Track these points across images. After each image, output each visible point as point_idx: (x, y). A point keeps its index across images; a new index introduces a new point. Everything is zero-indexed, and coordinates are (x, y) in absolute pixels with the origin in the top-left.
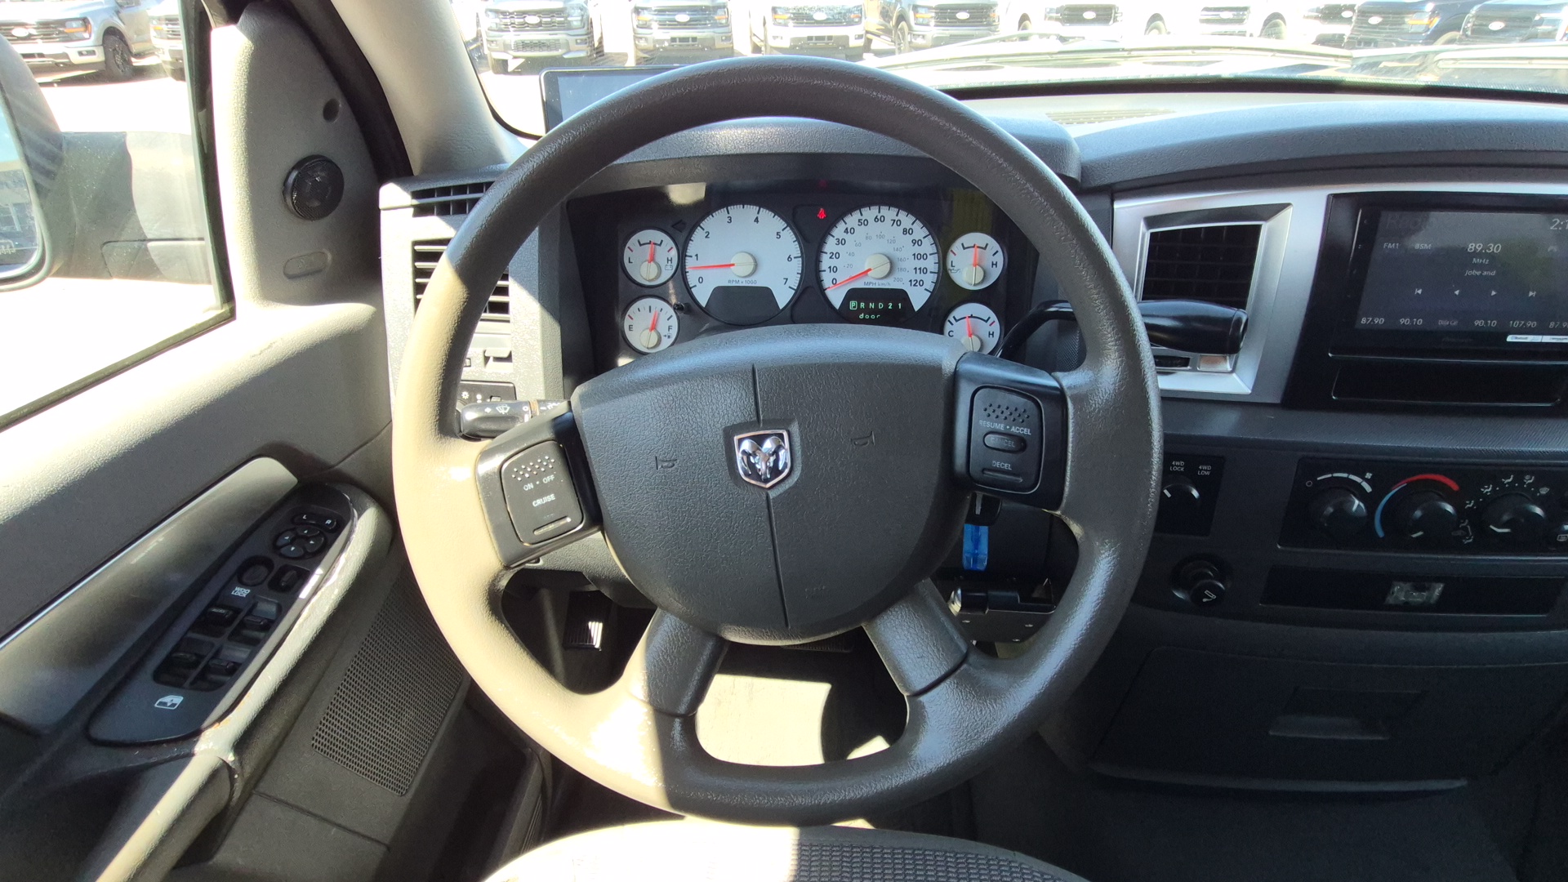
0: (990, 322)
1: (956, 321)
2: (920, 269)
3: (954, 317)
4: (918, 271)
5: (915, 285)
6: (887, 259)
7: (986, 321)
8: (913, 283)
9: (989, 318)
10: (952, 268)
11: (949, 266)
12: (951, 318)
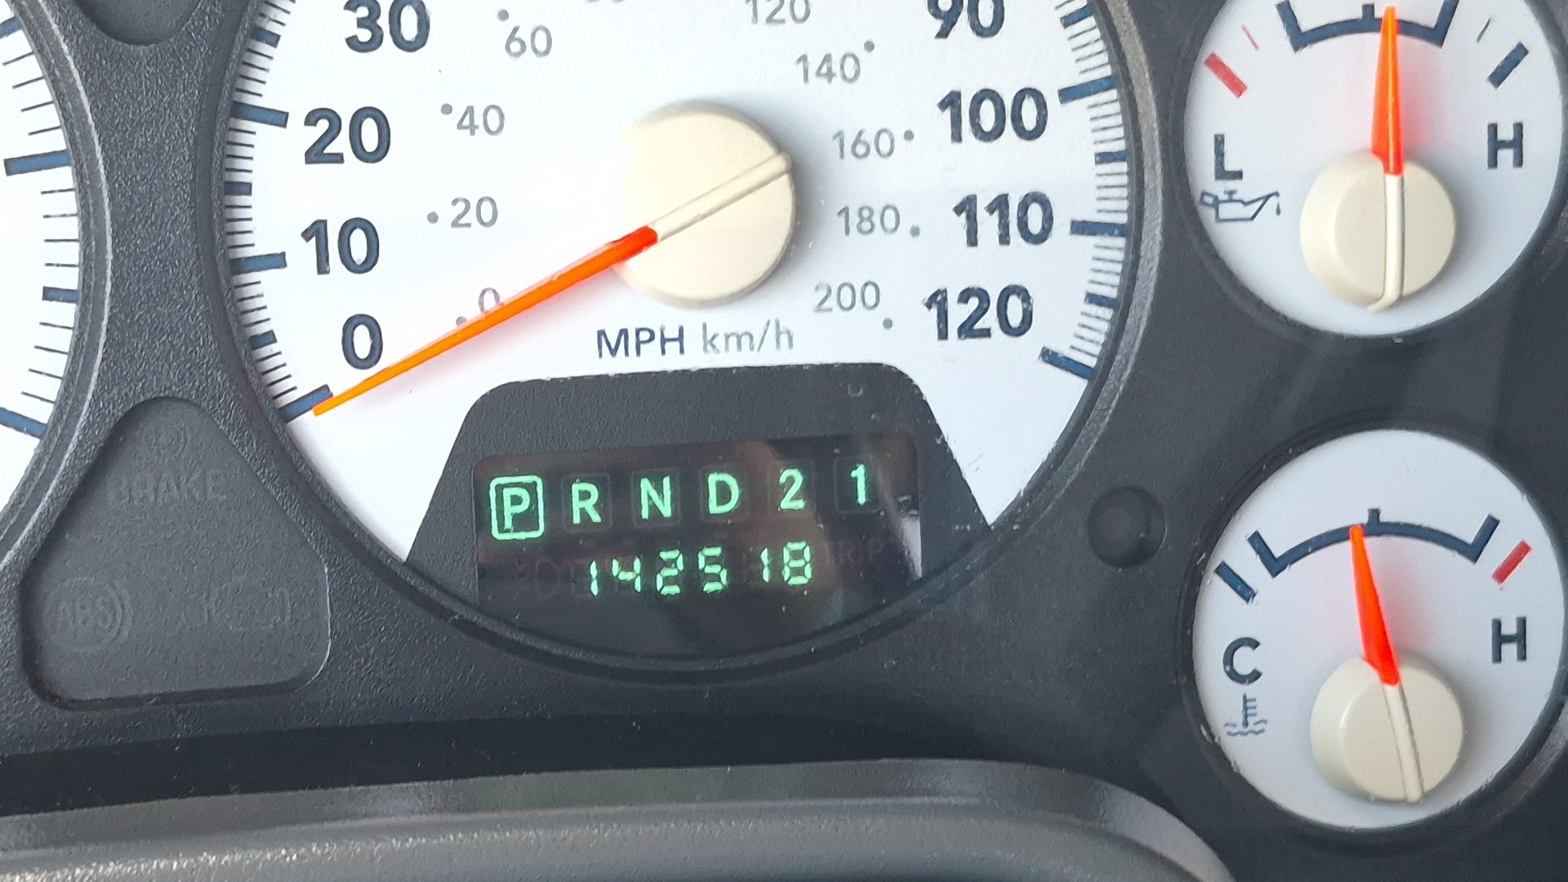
0: (1497, 551)
1: (1275, 565)
2: (1000, 204)
3: (1257, 541)
4: (988, 225)
5: (968, 330)
6: (761, 148)
7: (1473, 551)
8: (958, 314)
9: (1491, 525)
10: (1219, 188)
11: (1203, 175)
12: (1235, 551)
